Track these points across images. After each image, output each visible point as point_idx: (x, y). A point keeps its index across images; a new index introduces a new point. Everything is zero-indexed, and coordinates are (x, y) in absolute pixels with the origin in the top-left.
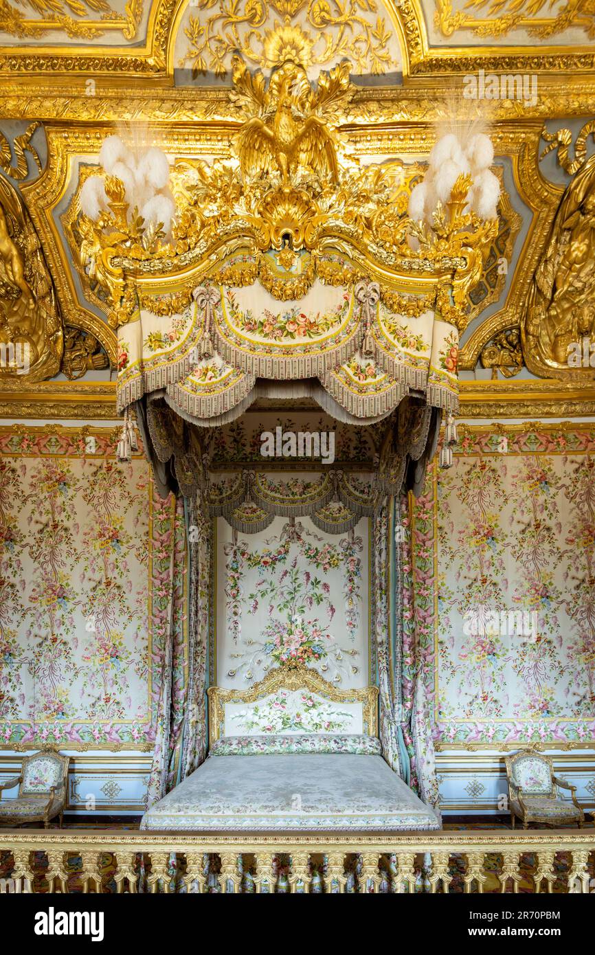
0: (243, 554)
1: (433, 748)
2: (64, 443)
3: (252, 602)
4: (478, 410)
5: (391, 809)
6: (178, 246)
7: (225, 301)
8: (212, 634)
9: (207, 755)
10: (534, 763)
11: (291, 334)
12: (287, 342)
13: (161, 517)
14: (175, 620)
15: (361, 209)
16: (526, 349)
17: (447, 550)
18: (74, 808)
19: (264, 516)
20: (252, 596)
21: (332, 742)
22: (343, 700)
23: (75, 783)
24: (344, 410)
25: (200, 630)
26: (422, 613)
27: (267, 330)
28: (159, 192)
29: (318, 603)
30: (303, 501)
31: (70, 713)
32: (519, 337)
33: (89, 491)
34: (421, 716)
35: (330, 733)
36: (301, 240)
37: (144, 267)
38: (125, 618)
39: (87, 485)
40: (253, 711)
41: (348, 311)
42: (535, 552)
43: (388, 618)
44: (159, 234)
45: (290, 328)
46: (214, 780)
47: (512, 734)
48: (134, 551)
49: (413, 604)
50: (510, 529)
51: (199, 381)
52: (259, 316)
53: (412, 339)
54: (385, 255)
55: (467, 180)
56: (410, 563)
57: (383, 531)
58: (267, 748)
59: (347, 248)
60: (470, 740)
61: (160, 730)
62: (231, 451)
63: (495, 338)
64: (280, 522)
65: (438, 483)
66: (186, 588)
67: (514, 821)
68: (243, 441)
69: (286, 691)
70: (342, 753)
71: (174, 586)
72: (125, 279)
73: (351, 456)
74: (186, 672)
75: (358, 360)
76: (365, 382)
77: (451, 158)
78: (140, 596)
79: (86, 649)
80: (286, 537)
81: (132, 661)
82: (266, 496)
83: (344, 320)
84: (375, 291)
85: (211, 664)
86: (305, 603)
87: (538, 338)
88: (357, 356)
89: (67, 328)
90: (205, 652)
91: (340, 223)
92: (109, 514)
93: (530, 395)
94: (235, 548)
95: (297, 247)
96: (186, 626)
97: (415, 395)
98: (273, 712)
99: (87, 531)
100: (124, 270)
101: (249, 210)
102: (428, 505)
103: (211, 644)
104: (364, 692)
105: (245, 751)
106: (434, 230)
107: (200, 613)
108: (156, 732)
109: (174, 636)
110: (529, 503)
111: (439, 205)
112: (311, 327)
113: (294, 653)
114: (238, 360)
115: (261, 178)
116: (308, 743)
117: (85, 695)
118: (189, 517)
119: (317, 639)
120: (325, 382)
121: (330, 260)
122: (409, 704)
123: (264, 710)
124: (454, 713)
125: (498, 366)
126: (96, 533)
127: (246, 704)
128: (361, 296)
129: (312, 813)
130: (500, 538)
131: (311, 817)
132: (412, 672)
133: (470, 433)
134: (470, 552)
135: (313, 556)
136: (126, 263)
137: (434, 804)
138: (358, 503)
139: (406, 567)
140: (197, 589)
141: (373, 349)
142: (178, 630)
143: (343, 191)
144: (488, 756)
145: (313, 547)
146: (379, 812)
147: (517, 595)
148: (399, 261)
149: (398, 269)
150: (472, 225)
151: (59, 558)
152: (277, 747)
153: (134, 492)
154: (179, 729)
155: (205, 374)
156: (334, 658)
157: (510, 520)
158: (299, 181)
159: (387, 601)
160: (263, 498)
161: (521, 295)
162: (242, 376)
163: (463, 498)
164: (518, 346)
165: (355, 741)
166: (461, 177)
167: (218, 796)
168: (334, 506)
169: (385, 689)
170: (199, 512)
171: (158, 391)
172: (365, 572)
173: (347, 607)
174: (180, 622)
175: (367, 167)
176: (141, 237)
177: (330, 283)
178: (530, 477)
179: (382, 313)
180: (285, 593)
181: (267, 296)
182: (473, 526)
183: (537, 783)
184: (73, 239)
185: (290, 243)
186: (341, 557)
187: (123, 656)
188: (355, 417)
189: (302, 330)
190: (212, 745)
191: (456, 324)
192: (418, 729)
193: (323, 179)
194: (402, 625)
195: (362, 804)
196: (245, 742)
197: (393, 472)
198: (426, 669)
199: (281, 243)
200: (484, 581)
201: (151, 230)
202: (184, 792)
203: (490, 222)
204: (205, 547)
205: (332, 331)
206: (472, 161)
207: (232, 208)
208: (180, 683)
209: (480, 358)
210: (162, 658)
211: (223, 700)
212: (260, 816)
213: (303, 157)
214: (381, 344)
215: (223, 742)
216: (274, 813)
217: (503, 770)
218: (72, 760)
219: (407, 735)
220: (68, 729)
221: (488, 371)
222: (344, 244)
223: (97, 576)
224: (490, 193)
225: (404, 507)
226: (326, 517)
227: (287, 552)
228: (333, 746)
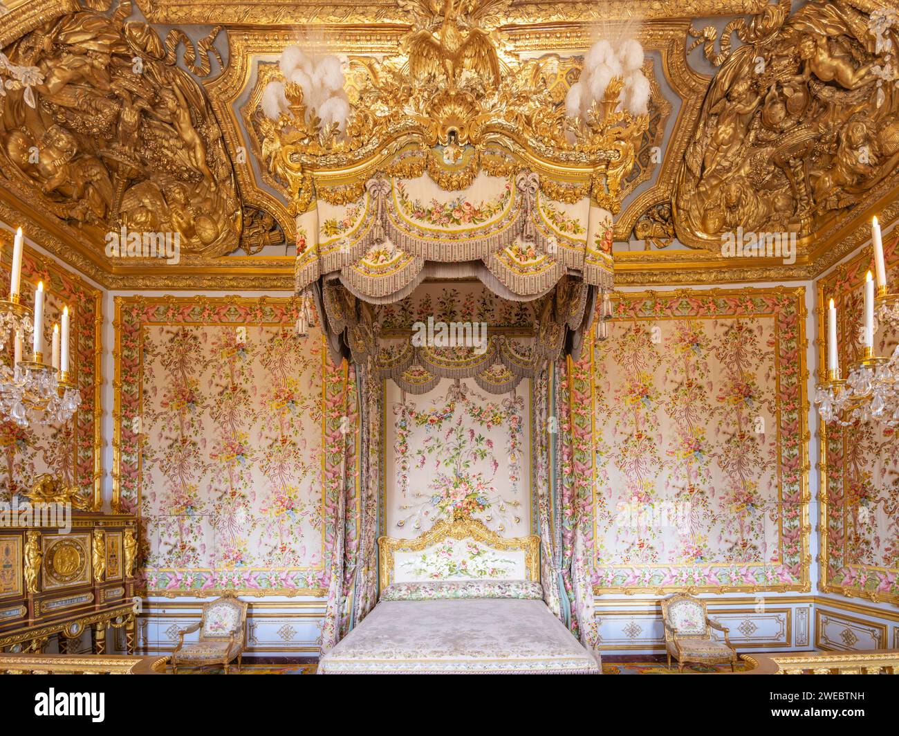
0: (411, 413)
1: (592, 593)
2: (242, 312)
3: (420, 457)
4: (632, 278)
5: (553, 654)
6: (352, 143)
7: (395, 191)
8: (382, 488)
9: (378, 600)
10: (689, 606)
11: (457, 221)
12: (453, 228)
13: (333, 379)
14: (347, 476)
15: (521, 108)
16: (677, 222)
17: (604, 408)
18: (252, 650)
19: (430, 378)
20: (419, 452)
21: (497, 588)
22: (506, 548)
23: (252, 627)
24: (507, 288)
25: (371, 485)
26: (581, 466)
27: (434, 217)
28: (334, 94)
29: (483, 458)
30: (467, 364)
31: (248, 561)
32: (670, 211)
33: (266, 356)
34: (580, 564)
35: (495, 579)
36: (465, 136)
37: (322, 161)
38: (299, 473)
39: (264, 350)
40: (421, 559)
41: (510, 199)
42: (687, 409)
43: (548, 473)
44: (335, 132)
45: (456, 215)
46: (386, 626)
47: (667, 579)
48: (308, 411)
49: (572, 460)
50: (663, 387)
51: (372, 264)
52: (427, 205)
53: (569, 224)
54: (543, 148)
55: (619, 81)
56: (569, 422)
57: (543, 392)
58: (435, 594)
59: (509, 143)
60: (627, 584)
61: (333, 578)
62: (400, 318)
63: (648, 212)
64: (445, 384)
65: (595, 346)
66: (358, 446)
67: (669, 660)
68: (410, 309)
69: (452, 540)
70: (505, 598)
71: (347, 445)
72: (303, 172)
73: (513, 322)
74: (358, 524)
75: (520, 243)
76: (525, 263)
77: (604, 62)
78: (314, 453)
79: (264, 502)
80: (451, 397)
81: (307, 513)
82: (432, 359)
83: (506, 208)
84: (535, 181)
85: (381, 515)
86: (469, 459)
87: (688, 212)
88: (518, 239)
89: (246, 208)
90: (376, 504)
91: (502, 121)
92: (285, 377)
93: (681, 265)
94: (404, 407)
95: (462, 142)
96: (358, 482)
97: (573, 274)
98: (440, 559)
99: (264, 392)
100: (303, 165)
101: (418, 110)
102: (586, 367)
103: (381, 497)
104: (526, 540)
105: (414, 596)
106: (590, 125)
107: (371, 469)
108: (329, 578)
109: (347, 491)
110: (681, 363)
111: (594, 104)
112: (475, 215)
113: (459, 504)
114: (408, 244)
115: (429, 81)
116: (474, 589)
117: (263, 544)
118: (361, 382)
119: (481, 491)
120: (488, 264)
121: (493, 153)
122: (569, 553)
123: (432, 557)
124: (612, 560)
125: (651, 238)
126: (272, 395)
127: (415, 553)
128: (522, 185)
129: (479, 657)
130: (654, 396)
131: (478, 661)
132: (571, 522)
133: (624, 299)
134: (626, 409)
135: (478, 414)
136: (304, 159)
137: (593, 646)
138: (519, 366)
139: (565, 426)
140: (368, 447)
141: (533, 234)
142: (350, 485)
143: (505, 92)
144: (644, 600)
145: (478, 406)
146: (542, 657)
147: (671, 449)
148: (557, 153)
149: (556, 160)
150: (625, 120)
151: (238, 418)
152: (445, 593)
153: (308, 357)
154: (352, 576)
155: (377, 257)
156: (497, 510)
157: (663, 380)
158: (464, 84)
159: (548, 457)
160: (430, 362)
161: (671, 174)
162: (412, 259)
163: (619, 359)
164: (669, 219)
165: (518, 587)
166: (614, 80)
167: (390, 642)
168: (497, 368)
169: (546, 538)
170: (370, 376)
171: (333, 273)
172: (526, 429)
173: (510, 461)
174: (352, 478)
175: (526, 62)
176: (318, 135)
177: (493, 174)
178: (682, 340)
179: (541, 200)
180: (451, 449)
181: (435, 186)
182: (628, 385)
183: (691, 625)
184: (252, 128)
185: (456, 139)
186: (503, 415)
187: (298, 508)
188: (516, 295)
189: (467, 217)
190: (383, 591)
191: (611, 209)
192: (578, 575)
193: (486, 82)
194: (562, 479)
195: (525, 649)
196: (414, 588)
197: (552, 339)
198: (585, 518)
199: (447, 139)
200: (639, 436)
201: (327, 129)
202: (358, 638)
203: (642, 117)
204: (376, 407)
205: (495, 218)
206: (624, 63)
207: (402, 108)
208: (353, 535)
209: (634, 230)
210: (335, 510)
211: (393, 548)
212: (429, 661)
213: (467, 62)
214: (541, 228)
215: (393, 588)
216: (443, 658)
217: (659, 613)
218: (250, 606)
219: (567, 581)
220: (246, 576)
221: (642, 243)
222: (506, 139)
223: (274, 435)
224: (641, 92)
225: (563, 371)
226: (490, 379)
227: (452, 411)
228: (497, 591)
